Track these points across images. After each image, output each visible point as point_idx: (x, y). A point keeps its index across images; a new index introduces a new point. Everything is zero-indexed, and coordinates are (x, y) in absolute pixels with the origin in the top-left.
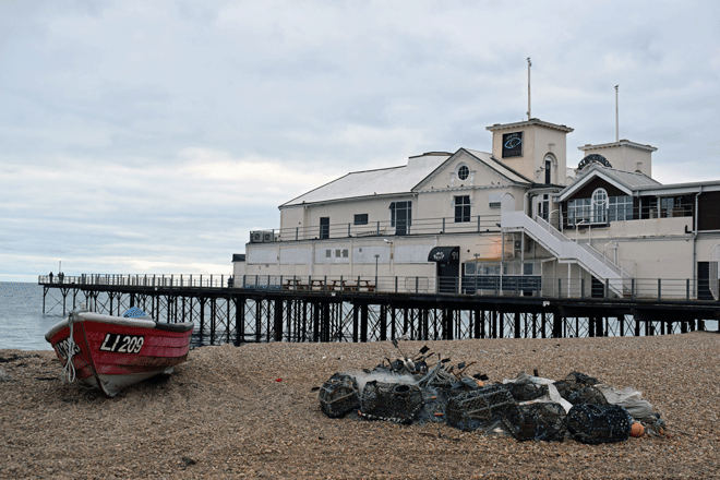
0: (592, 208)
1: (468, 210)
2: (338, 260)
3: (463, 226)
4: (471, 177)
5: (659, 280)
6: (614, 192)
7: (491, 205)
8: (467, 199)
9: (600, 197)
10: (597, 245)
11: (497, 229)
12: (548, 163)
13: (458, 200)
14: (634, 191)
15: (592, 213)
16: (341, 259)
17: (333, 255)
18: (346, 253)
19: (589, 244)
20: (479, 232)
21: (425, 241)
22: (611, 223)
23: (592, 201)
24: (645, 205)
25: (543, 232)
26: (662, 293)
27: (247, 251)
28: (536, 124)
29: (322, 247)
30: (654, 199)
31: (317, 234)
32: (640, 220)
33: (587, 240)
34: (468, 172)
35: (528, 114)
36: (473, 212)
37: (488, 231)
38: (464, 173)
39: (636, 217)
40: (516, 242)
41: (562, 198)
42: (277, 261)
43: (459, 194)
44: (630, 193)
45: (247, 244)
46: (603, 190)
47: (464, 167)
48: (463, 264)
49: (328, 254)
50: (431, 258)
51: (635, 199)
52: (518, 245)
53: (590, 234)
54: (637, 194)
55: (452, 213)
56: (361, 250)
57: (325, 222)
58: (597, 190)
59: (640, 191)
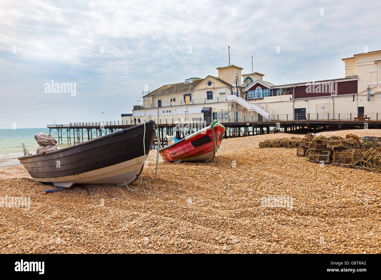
0: (256, 93)
1: (212, 96)
2: (167, 114)
3: (210, 101)
4: (212, 85)
5: (278, 115)
6: (263, 88)
7: (220, 94)
8: (211, 92)
9: (259, 90)
10: (260, 105)
11: (226, 101)
12: (236, 80)
13: (208, 92)
14: (271, 87)
15: (256, 95)
16: (169, 113)
17: (165, 112)
18: (170, 111)
19: (257, 105)
20: (218, 102)
21: (199, 106)
22: (265, 98)
23: (256, 91)
24: (274, 92)
25: (241, 101)
26: (279, 119)
27: (133, 112)
28: (233, 67)
29: (161, 110)
30: (276, 89)
31: (157, 106)
32: (273, 97)
33: (257, 104)
34: (211, 83)
35: (229, 64)
36: (214, 96)
37: (221, 102)
38: (210, 83)
39: (271, 96)
40: (232, 105)
41: (246, 91)
42: (144, 115)
43: (208, 90)
44: (269, 88)
45: (133, 110)
46: (260, 87)
47: (210, 82)
48: (213, 113)
49: (164, 112)
50: (202, 111)
51: (271, 90)
52: (233, 106)
53: (257, 101)
54: (272, 88)
55: (206, 97)
56: (175, 110)
57: (160, 102)
58: (257, 87)
59: (273, 87)
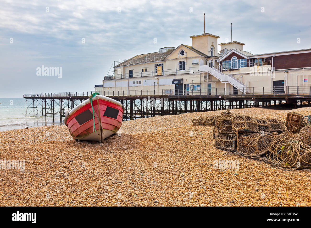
0: (231, 64)
1: (184, 66)
2: (138, 85)
3: (183, 72)
4: (185, 54)
5: (253, 88)
6: (239, 57)
7: (193, 64)
8: (184, 62)
9: (234, 60)
10: (235, 76)
11: (198, 72)
12: (212, 49)
13: (180, 63)
14: (247, 57)
15: (231, 65)
16: (139, 85)
17: (136, 83)
18: (140, 82)
19: (232, 76)
20: (190, 73)
21: (170, 77)
22: (240, 68)
23: (231, 61)
24: (251, 62)
25: (214, 72)
27: (103, 83)
28: (208, 35)
29: (131, 81)
30: (254, 59)
31: (128, 76)
32: (250, 67)
33: (231, 75)
34: (184, 53)
35: (204, 32)
36: (186, 66)
37: (193, 73)
38: (182, 53)
39: (248, 66)
40: (205, 76)
41: (220, 60)
42: (115, 86)
43: (181, 60)
44: (246, 58)
45: (103, 81)
46: (235, 57)
47: (182, 51)
48: (184, 84)
49: (134, 83)
50: (173, 83)
51: (248, 60)
52: (205, 77)
53: (232, 73)
54: (248, 58)
55: (178, 67)
56: (146, 81)
57: (131, 72)
58: (233, 57)
59: (250, 57)
